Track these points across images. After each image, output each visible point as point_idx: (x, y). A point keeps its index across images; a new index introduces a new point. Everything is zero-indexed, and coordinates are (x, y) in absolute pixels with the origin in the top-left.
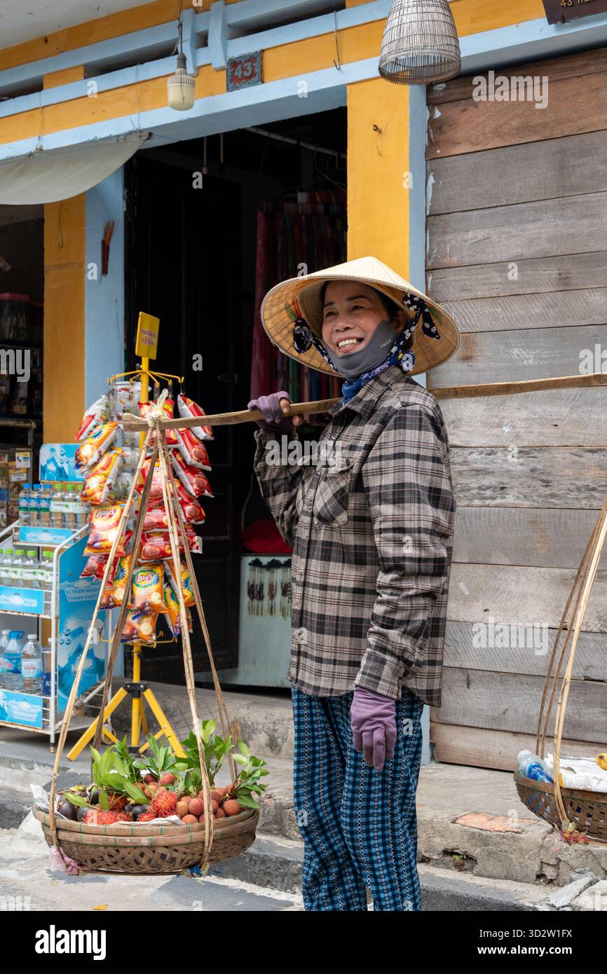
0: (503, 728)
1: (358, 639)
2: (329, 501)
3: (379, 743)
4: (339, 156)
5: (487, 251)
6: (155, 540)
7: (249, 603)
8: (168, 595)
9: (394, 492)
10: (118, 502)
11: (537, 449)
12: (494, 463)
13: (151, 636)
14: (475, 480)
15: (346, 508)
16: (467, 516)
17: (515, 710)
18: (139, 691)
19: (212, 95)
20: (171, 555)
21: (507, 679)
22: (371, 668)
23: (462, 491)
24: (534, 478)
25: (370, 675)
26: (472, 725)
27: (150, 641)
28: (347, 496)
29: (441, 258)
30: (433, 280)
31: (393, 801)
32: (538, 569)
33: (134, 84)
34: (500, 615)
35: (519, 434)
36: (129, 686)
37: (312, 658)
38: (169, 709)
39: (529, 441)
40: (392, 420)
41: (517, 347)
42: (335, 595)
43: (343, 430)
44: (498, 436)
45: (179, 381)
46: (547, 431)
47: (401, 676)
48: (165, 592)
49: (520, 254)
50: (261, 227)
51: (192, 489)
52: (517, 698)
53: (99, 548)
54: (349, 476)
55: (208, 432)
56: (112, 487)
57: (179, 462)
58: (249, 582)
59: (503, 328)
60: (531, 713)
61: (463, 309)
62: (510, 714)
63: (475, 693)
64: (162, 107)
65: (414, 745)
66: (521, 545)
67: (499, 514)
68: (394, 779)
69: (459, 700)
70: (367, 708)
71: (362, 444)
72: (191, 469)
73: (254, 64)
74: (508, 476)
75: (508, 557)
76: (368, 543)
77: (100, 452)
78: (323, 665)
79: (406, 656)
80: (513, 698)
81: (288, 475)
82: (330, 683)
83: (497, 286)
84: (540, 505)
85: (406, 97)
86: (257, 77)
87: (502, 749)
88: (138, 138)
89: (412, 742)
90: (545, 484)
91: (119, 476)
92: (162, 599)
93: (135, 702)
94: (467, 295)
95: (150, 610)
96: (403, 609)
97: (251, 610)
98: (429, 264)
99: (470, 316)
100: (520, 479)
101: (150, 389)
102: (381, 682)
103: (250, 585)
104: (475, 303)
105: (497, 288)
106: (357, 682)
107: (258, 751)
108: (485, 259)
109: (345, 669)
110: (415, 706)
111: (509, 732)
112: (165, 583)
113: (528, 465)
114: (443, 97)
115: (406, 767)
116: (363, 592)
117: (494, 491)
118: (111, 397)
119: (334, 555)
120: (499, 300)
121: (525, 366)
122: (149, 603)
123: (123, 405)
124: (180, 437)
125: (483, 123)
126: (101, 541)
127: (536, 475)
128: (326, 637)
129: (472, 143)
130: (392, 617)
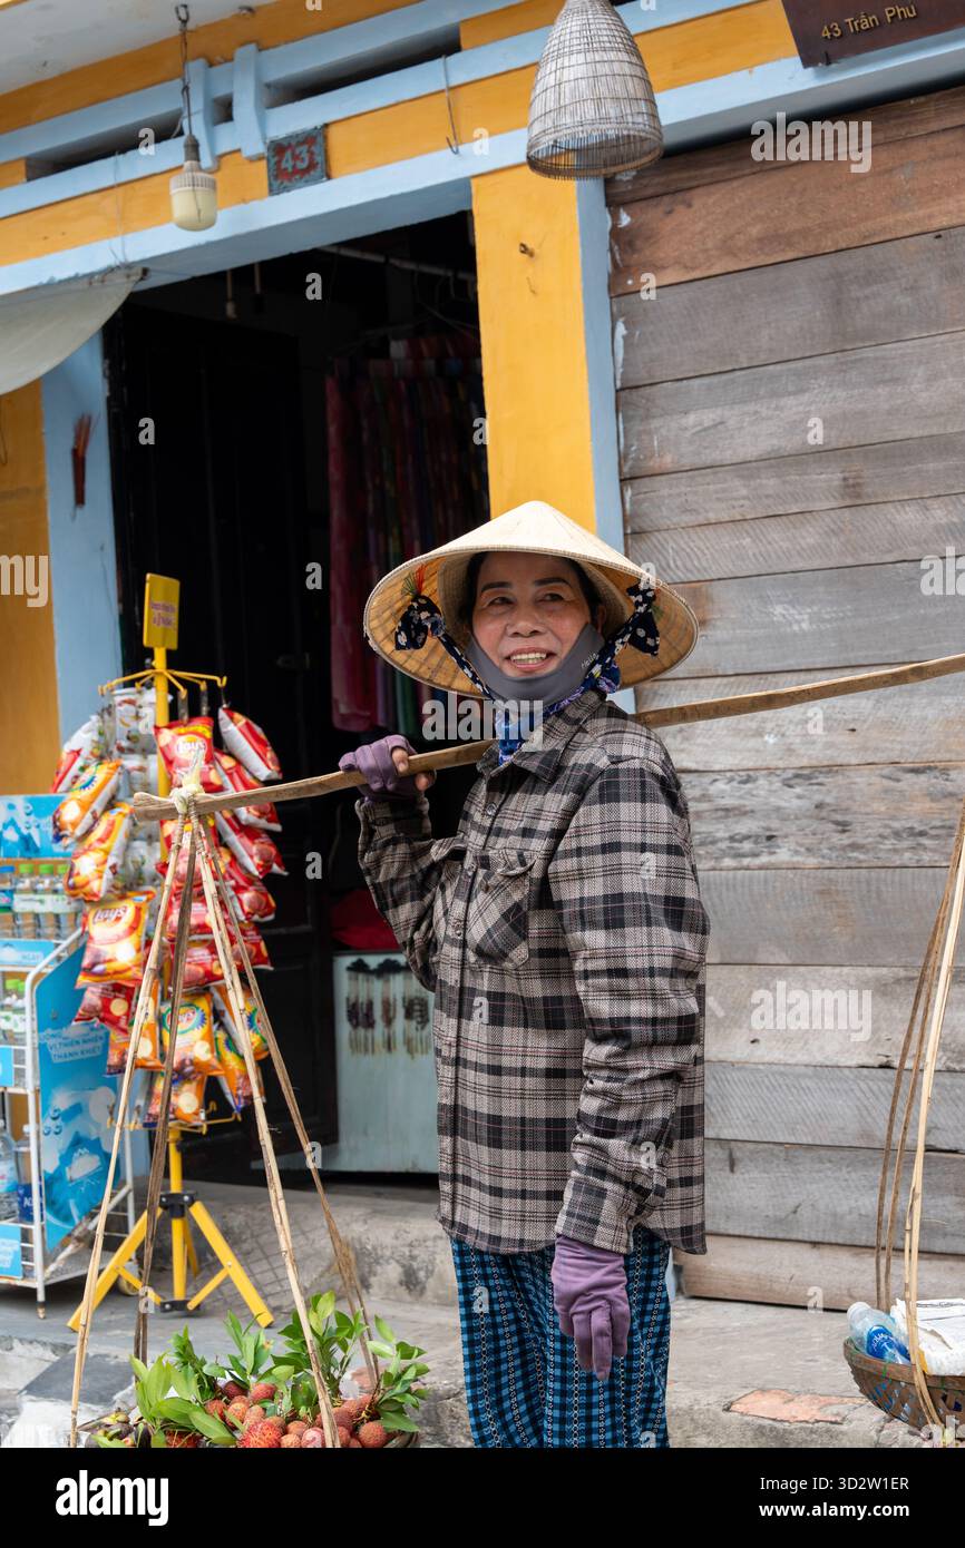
0: (794, 1237)
1: (559, 1154)
2: (496, 926)
3: (601, 1333)
4: (455, 276)
5: (720, 445)
6: (196, 954)
7: (350, 1034)
8: (221, 1044)
9: (606, 909)
10: (129, 894)
11: (824, 769)
12: (753, 796)
13: (196, 1114)
14: (722, 826)
15: (525, 937)
16: (713, 886)
17: (812, 1205)
18: (182, 1207)
19: (244, 201)
20: (222, 977)
21: (796, 1154)
22: (583, 1205)
23: (702, 844)
24: (823, 819)
25: (580, 1217)
26: (742, 1233)
27: (195, 1123)
28: (525, 916)
29: (645, 458)
30: (633, 495)
31: (629, 1418)
32: (837, 970)
33: (111, 188)
34: (779, 1048)
35: (793, 747)
36: (164, 1200)
37: (480, 1187)
38: (232, 1228)
39: (810, 757)
40: (595, 787)
41: (782, 603)
42: (516, 1081)
43: (505, 799)
44: (757, 751)
45: (219, 684)
46: (841, 738)
47: (632, 1214)
48: (216, 1039)
49: (776, 448)
50: (333, 402)
51: (252, 865)
52: (814, 1186)
53: (102, 974)
54: (527, 883)
55: (272, 767)
56: (118, 869)
57: (228, 821)
58: (348, 999)
59: (755, 573)
60: (838, 1209)
61: (686, 543)
62: (805, 1213)
63: (744, 1180)
64: (161, 223)
65: (657, 1323)
66: (807, 931)
67: (766, 881)
68: (629, 1382)
69: (719, 1193)
70: (578, 1275)
71: (545, 825)
72: (249, 831)
73: (313, 148)
74: (778, 818)
75: (787, 951)
76: (565, 992)
77: (94, 813)
78: (504, 1199)
79: (639, 1180)
80: (808, 1186)
81: (416, 870)
82: (518, 1230)
83: (742, 502)
84: (834, 864)
85: (571, 199)
86: (319, 170)
87: (794, 1271)
88: (125, 280)
89: (654, 1318)
90: (840, 828)
91: (127, 848)
92: (212, 1052)
93: (177, 1226)
94: (693, 518)
95: (193, 1072)
96: (630, 1103)
97: (355, 1045)
98: (626, 469)
99: (699, 553)
100: (798, 822)
101: (170, 698)
102: (600, 1228)
103: (351, 1003)
104: (707, 532)
105: (742, 506)
106: (559, 1228)
107: (387, 1293)
108: (719, 458)
109: (542, 1205)
110: (656, 1258)
111: (805, 1242)
112: (215, 1022)
113: (809, 798)
114: (630, 191)
115: (647, 1360)
116: (562, 1074)
117: (756, 842)
118: (106, 716)
119: (508, 1015)
120: (745, 524)
121: (795, 635)
122: (191, 1061)
123: (127, 729)
124: (226, 778)
125: (701, 233)
126: (105, 962)
127: (824, 814)
128: (506, 1153)
129: (686, 267)
130: (612, 1116)
